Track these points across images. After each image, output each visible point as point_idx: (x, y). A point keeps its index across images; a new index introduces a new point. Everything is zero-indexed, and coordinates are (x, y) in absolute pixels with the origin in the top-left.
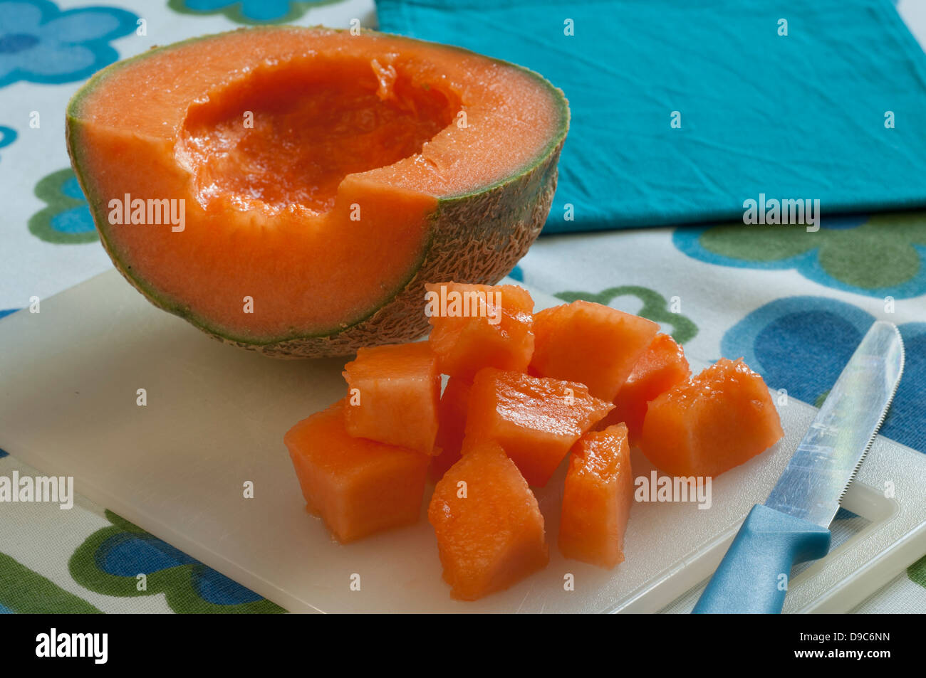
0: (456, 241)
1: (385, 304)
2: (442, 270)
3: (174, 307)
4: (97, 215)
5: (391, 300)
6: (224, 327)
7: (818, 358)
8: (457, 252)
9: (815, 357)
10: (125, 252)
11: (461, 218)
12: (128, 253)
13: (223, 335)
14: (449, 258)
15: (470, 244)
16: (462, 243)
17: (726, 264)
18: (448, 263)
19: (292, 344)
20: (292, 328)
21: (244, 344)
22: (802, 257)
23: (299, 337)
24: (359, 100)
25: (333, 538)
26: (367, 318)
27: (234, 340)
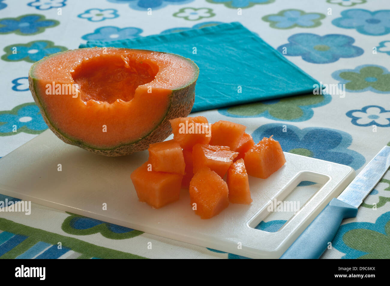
0: (177, 105)
1: (155, 129)
2: (173, 116)
3: (76, 141)
4: (45, 112)
5: (157, 127)
6: (96, 145)
7: (283, 141)
8: (178, 109)
9: (281, 141)
10: (57, 124)
11: (179, 97)
12: (58, 124)
13: (95, 149)
14: (175, 111)
15: (181, 106)
16: (179, 105)
17: (240, 117)
18: (175, 113)
19: (121, 148)
20: (121, 142)
21: (103, 151)
22: (263, 113)
23: (124, 145)
24: (116, 70)
25: (153, 207)
26: (148, 135)
27: (99, 150)
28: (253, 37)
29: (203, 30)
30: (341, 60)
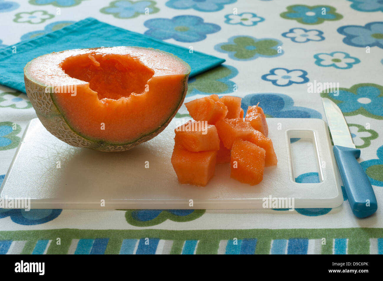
28: (116, 28)
29: (65, 29)
30: (209, 36)
